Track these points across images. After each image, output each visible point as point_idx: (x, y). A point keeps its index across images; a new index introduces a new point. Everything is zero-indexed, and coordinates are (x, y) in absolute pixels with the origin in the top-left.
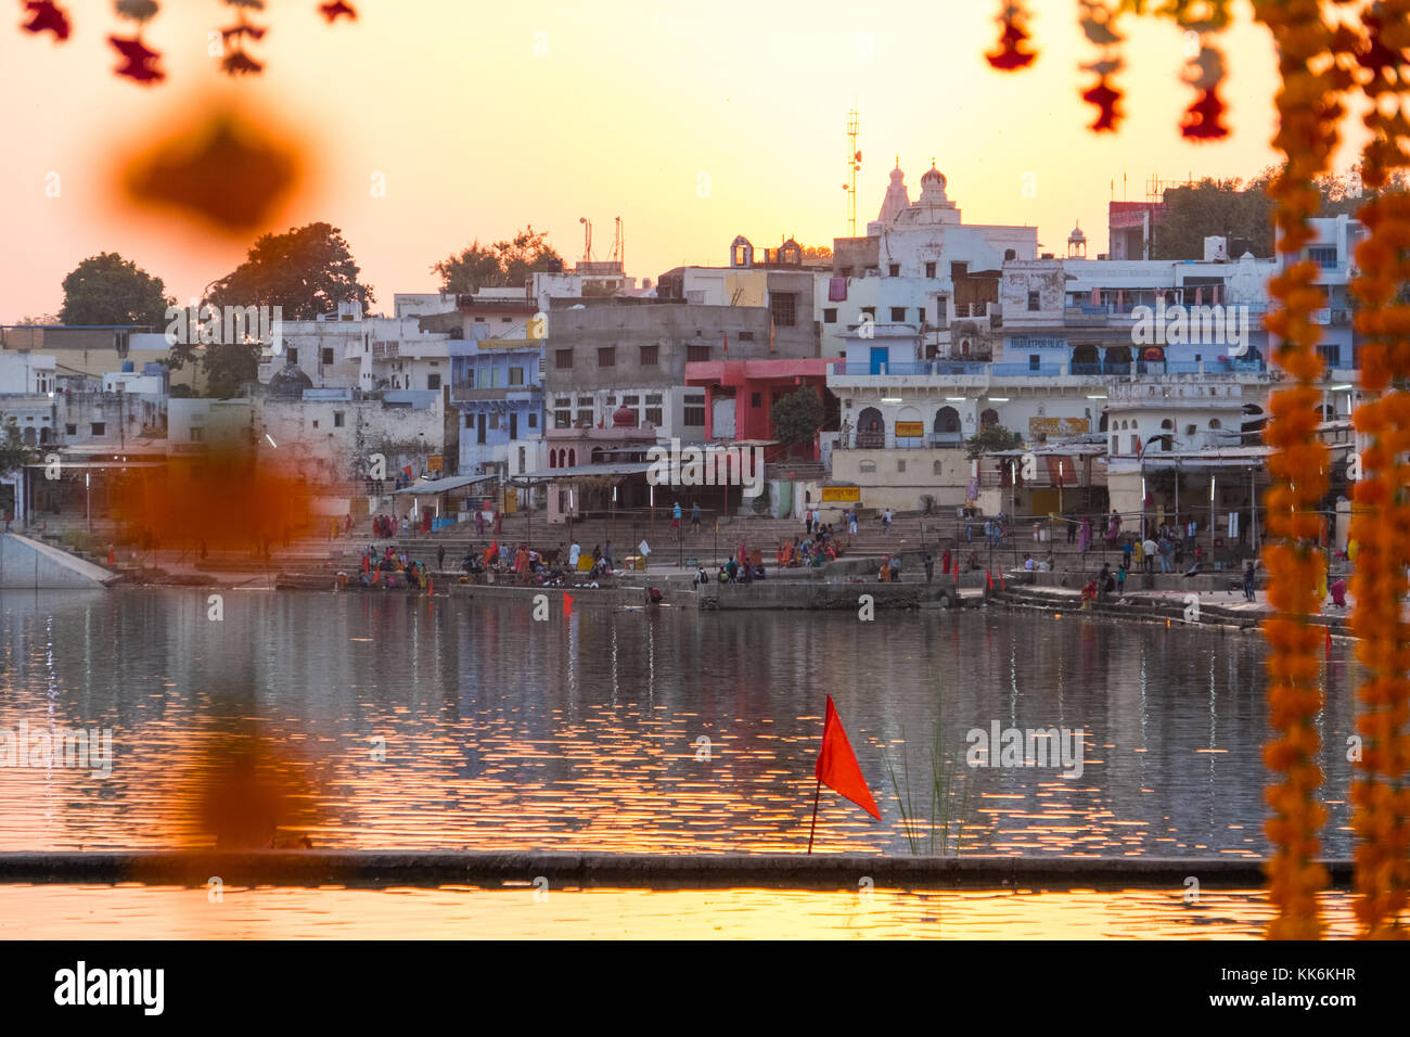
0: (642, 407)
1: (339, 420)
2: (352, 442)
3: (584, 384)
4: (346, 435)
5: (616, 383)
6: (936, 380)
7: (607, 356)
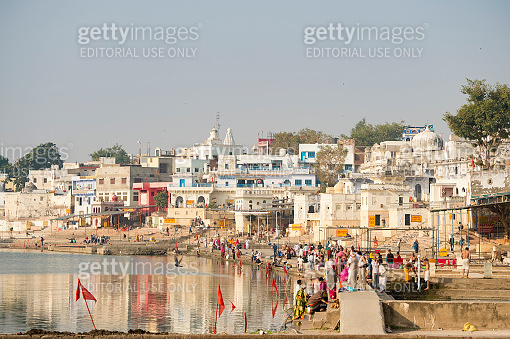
0: (122, 196)
1: (42, 199)
2: (46, 205)
3: (107, 189)
4: (44, 202)
5: (115, 189)
6: (198, 189)
7: (113, 181)
